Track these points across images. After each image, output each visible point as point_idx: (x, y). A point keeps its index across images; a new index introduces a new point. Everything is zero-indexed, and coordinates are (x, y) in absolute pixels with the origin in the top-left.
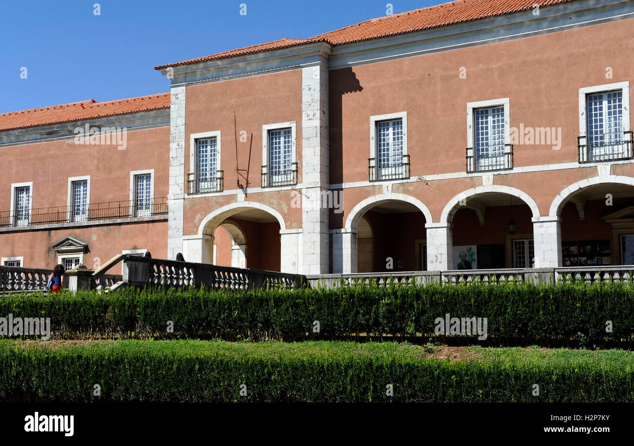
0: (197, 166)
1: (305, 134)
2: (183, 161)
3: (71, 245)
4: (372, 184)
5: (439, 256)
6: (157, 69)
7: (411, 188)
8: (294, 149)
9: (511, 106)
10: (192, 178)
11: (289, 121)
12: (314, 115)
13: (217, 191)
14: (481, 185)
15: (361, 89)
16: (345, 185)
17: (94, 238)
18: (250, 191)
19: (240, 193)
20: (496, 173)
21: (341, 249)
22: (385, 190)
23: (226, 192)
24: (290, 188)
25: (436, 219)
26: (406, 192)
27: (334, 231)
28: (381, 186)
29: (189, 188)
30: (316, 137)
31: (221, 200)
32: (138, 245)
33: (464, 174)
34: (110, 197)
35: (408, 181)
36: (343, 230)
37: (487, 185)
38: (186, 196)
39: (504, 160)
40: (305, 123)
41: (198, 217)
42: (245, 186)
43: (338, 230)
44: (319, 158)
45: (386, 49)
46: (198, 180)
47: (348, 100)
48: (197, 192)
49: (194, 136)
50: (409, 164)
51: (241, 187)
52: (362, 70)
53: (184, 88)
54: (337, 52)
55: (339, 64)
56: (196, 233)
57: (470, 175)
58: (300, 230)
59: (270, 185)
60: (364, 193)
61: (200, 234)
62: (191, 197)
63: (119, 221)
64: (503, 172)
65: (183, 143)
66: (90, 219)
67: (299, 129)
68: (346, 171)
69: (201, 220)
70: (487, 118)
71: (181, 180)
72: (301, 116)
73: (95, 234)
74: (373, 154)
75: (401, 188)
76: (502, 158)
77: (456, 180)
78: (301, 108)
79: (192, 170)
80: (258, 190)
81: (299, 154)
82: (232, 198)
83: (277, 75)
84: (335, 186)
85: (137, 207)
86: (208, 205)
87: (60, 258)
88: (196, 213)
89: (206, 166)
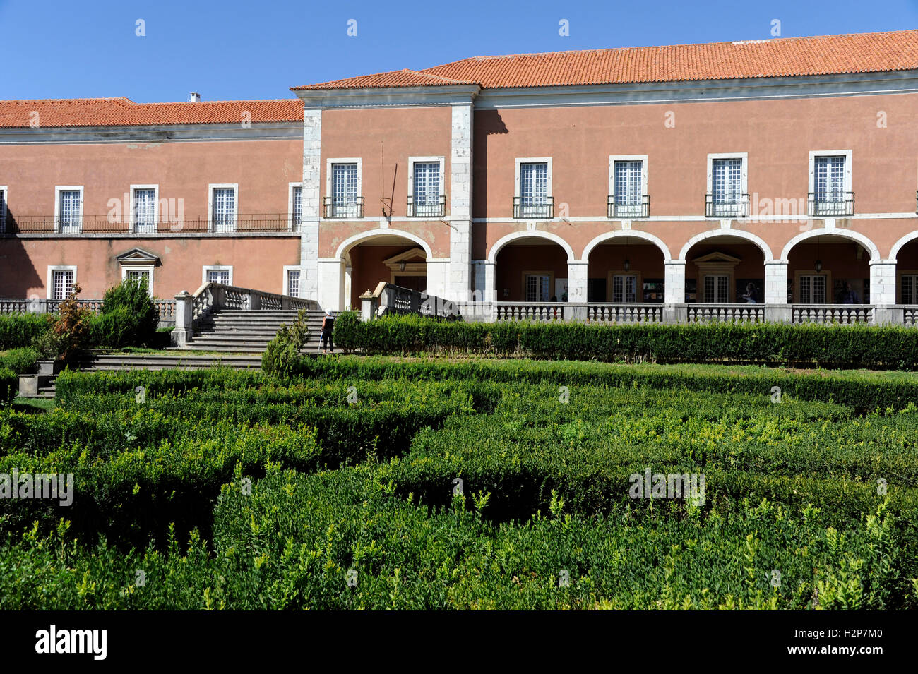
0: (334, 190)
1: (454, 169)
2: (318, 184)
3: (138, 256)
4: (516, 220)
5: (579, 290)
6: (291, 89)
7: (554, 227)
8: (442, 182)
9: (649, 163)
10: (329, 201)
11: (437, 155)
12: (464, 152)
13: (357, 217)
14: (621, 228)
15: (506, 131)
16: (489, 220)
17: (167, 251)
18: (393, 219)
19: (383, 221)
20: (634, 220)
22: (528, 227)
23: (367, 219)
24: (437, 219)
25: (578, 256)
26: (549, 230)
27: (477, 262)
28: (525, 223)
29: (325, 212)
30: (466, 173)
31: (361, 226)
32: (222, 262)
33: (605, 219)
35: (552, 220)
36: (486, 262)
37: (625, 229)
38: (322, 219)
39: (641, 209)
40: (454, 158)
41: (336, 240)
42: (388, 214)
43: (481, 262)
44: (468, 193)
46: (334, 205)
47: (493, 140)
48: (333, 216)
49: (330, 161)
50: (553, 205)
51: (385, 215)
52: (507, 114)
53: (320, 111)
55: (486, 106)
56: (334, 256)
57: (610, 220)
58: (448, 260)
59: (415, 215)
60: (508, 229)
61: (338, 257)
62: (327, 220)
63: (199, 235)
64: (640, 220)
65: (318, 166)
67: (448, 164)
68: (489, 207)
69: (340, 244)
70: (625, 170)
71: (316, 203)
72: (450, 151)
73: (169, 246)
74: (517, 194)
75: (545, 227)
76: (640, 207)
77: (597, 223)
78: (450, 144)
79: (329, 194)
80: (404, 219)
81: (448, 188)
82: (374, 225)
83: (425, 110)
84: (478, 220)
85: (215, 222)
86: (348, 229)
87: (124, 270)
88: (333, 236)
89: (343, 190)
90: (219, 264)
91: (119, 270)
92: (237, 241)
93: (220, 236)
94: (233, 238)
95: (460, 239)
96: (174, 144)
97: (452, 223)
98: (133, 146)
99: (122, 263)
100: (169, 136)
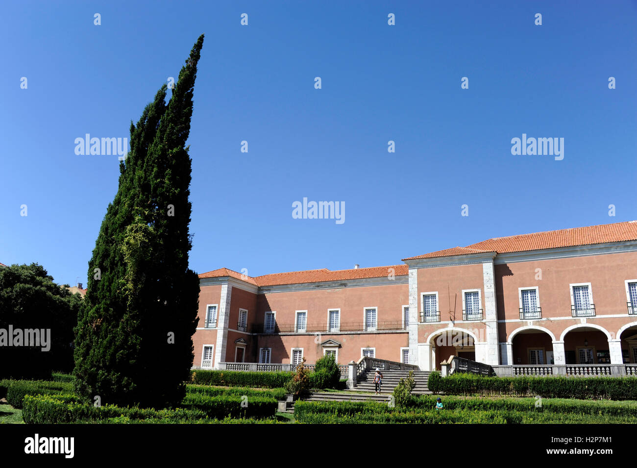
0: (425, 308)
1: (486, 295)
2: (417, 306)
3: (331, 343)
4: (521, 321)
5: (560, 357)
6: (402, 260)
7: (543, 324)
8: (480, 302)
9: (592, 287)
10: (422, 314)
11: (477, 288)
12: (491, 286)
13: (437, 322)
14: (580, 323)
15: (512, 274)
16: (507, 321)
17: (344, 340)
18: (456, 322)
19: (451, 324)
20: (588, 318)
21: (506, 352)
22: (529, 324)
23: (442, 322)
24: (479, 321)
25: (558, 338)
26: (540, 325)
27: (502, 343)
28: (526, 322)
29: (421, 319)
30: (493, 296)
31: (439, 326)
32: (370, 345)
33: (571, 318)
34: (352, 320)
35: (541, 320)
36: (507, 343)
37: (583, 323)
38: (419, 323)
39: (591, 312)
40: (486, 290)
41: (427, 334)
42: (453, 319)
43: (504, 343)
44: (495, 307)
45: (525, 256)
46: (425, 316)
47: (505, 279)
48: (425, 321)
49: (422, 294)
50: (541, 312)
51: (451, 320)
52: (512, 265)
53: (416, 270)
54: (499, 256)
55: (500, 262)
56: (426, 342)
57: (574, 318)
58: (486, 343)
59: (467, 320)
60: (517, 325)
61: (428, 343)
62: (422, 324)
63: (359, 332)
64: (591, 317)
65: (416, 297)
66: (341, 331)
67: (483, 293)
68: (506, 314)
69: (428, 336)
70: (579, 291)
71: (416, 315)
72: (483, 286)
73: (345, 338)
74: (521, 306)
75: (538, 323)
76: (590, 311)
77: (567, 320)
78: (483, 282)
79: (422, 310)
80: (461, 322)
81: (483, 305)
82: (445, 326)
83: (469, 266)
84: (501, 321)
85: (367, 326)
86: (432, 329)
87: (325, 350)
88: (425, 332)
89: (429, 308)
90: (369, 347)
91: (322, 350)
92: (377, 335)
93: (369, 332)
94: (376, 334)
95: (492, 331)
96: (348, 289)
97: (487, 323)
98: (329, 291)
99: (324, 347)
100: (345, 285)
